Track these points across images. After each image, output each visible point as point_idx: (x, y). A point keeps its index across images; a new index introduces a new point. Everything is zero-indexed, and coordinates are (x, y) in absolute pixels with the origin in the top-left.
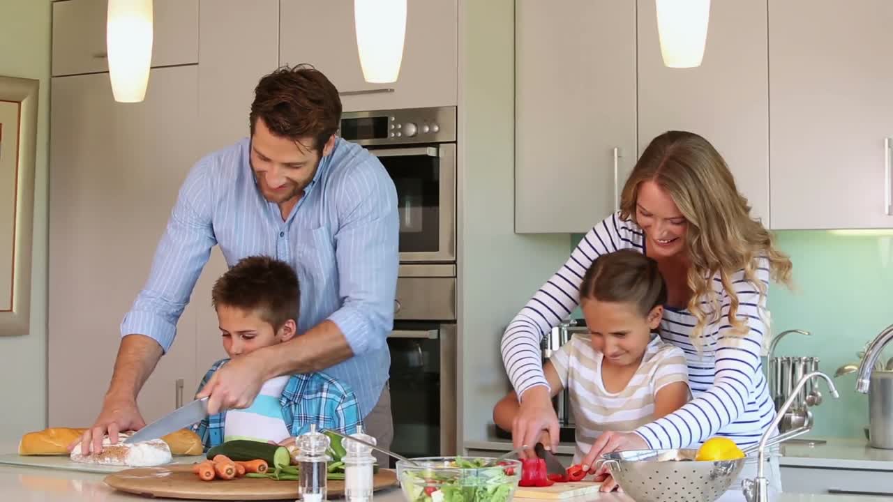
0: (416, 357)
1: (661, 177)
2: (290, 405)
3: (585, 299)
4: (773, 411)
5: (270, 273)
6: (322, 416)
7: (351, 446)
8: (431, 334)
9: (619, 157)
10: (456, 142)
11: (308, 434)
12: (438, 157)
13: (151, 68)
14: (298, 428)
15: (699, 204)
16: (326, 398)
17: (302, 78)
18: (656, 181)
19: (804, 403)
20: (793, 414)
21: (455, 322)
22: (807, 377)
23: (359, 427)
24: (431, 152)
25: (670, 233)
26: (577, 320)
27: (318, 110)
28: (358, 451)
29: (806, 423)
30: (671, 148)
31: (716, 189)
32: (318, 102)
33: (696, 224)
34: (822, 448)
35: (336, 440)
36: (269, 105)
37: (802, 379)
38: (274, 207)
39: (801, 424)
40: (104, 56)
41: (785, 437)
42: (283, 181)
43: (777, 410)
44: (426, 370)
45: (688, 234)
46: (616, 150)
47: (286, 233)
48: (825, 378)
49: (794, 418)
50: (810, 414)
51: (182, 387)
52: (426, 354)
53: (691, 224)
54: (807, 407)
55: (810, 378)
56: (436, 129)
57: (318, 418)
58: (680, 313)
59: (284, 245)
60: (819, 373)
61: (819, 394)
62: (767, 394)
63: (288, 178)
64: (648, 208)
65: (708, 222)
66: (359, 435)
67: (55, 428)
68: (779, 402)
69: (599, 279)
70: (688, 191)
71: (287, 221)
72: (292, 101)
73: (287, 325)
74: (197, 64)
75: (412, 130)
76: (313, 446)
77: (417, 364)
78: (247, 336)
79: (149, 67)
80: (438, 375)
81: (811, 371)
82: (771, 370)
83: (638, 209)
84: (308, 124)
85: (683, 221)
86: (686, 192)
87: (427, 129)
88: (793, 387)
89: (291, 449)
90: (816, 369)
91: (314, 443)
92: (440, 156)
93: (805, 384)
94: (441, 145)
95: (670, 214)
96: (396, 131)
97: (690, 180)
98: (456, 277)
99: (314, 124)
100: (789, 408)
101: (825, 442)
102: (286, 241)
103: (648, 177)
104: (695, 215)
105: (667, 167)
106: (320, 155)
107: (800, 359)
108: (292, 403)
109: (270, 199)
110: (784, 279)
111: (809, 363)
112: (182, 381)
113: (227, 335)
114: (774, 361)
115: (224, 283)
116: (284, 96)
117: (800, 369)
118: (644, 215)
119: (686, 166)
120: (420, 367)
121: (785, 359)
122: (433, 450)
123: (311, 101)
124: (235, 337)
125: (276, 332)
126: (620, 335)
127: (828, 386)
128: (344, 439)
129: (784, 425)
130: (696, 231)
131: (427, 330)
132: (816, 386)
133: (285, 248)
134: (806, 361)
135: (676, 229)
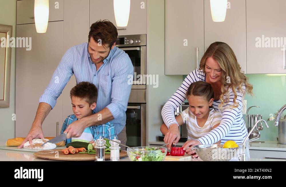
0: (133, 115)
1: (214, 56)
2: (93, 129)
3: (189, 96)
4: (247, 132)
5: (89, 87)
6: (103, 132)
7: (112, 143)
8: (138, 107)
9: (198, 50)
10: (146, 46)
11: (99, 139)
12: (140, 51)
13: (48, 22)
14: (96, 136)
15: (226, 65)
16: (105, 126)
17: (105, 25)
18: (212, 57)
19: (258, 129)
20: (254, 133)
21: (146, 103)
22: (258, 121)
23: (115, 137)
24: (138, 49)
25: (216, 74)
26: (185, 103)
27: (111, 35)
28: (115, 145)
29: (258, 136)
30: (217, 47)
31: (231, 60)
32: (111, 33)
33: (225, 71)
34: (263, 144)
35: (108, 141)
36: (95, 33)
37: (257, 122)
38: (94, 65)
39: (256, 136)
40: (33, 18)
41: (251, 140)
42: (99, 57)
43: (249, 132)
44: (136, 119)
45: (223, 74)
46: (197, 48)
47: (96, 75)
48: (264, 122)
49: (254, 134)
50: (259, 133)
51: (58, 124)
52: (136, 114)
53: (223, 71)
54: (259, 131)
55: (260, 122)
56: (140, 41)
57: (102, 133)
58: (216, 102)
59: (95, 78)
60: (262, 120)
61: (262, 127)
62: (245, 127)
63: (100, 56)
64: (210, 66)
65: (229, 70)
66: (115, 140)
67: (17, 138)
68: (249, 130)
69: (194, 89)
70: (223, 60)
71: (97, 71)
72: (102, 32)
73: (93, 104)
74: (63, 21)
75: (132, 42)
76: (100, 143)
77: (134, 117)
78: (81, 107)
79: (48, 21)
80: (141, 120)
81: (260, 119)
82: (247, 119)
83: (206, 67)
84: (107, 39)
85: (221, 70)
86: (222, 61)
87: (137, 42)
88: (254, 124)
89: (93, 144)
90: (261, 118)
91: (101, 142)
92: (141, 50)
93: (258, 123)
94: (141, 47)
95: (217, 68)
96: (127, 42)
97: (223, 57)
98: (146, 89)
99: (109, 39)
100: (253, 131)
101: (264, 142)
102: (96, 78)
103: (209, 56)
104: (225, 68)
105: (216, 52)
106: (111, 49)
107: (256, 115)
108: (94, 128)
109: (93, 63)
110: (250, 92)
111: (259, 117)
112: (58, 122)
113: (74, 106)
114: (248, 116)
115: (75, 89)
116: (100, 30)
117: (256, 119)
118: (208, 68)
119: (222, 52)
120: (135, 118)
121: (251, 115)
122: (139, 145)
123: (108, 32)
124: (77, 107)
125: (90, 107)
126: (200, 107)
127: (265, 124)
128: (110, 141)
129: (251, 137)
130: (225, 73)
131: (137, 106)
132: (261, 124)
133: (95, 80)
134: (258, 116)
135: (218, 73)
